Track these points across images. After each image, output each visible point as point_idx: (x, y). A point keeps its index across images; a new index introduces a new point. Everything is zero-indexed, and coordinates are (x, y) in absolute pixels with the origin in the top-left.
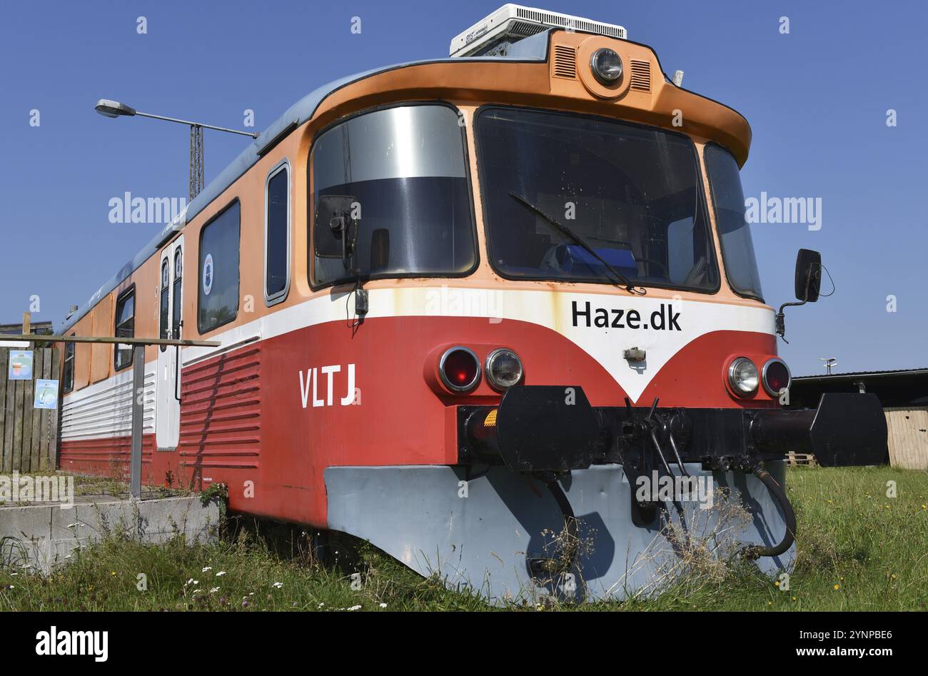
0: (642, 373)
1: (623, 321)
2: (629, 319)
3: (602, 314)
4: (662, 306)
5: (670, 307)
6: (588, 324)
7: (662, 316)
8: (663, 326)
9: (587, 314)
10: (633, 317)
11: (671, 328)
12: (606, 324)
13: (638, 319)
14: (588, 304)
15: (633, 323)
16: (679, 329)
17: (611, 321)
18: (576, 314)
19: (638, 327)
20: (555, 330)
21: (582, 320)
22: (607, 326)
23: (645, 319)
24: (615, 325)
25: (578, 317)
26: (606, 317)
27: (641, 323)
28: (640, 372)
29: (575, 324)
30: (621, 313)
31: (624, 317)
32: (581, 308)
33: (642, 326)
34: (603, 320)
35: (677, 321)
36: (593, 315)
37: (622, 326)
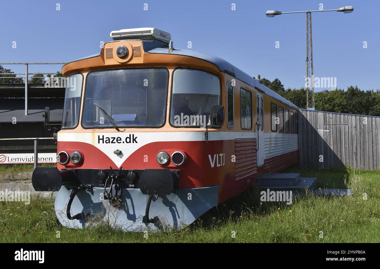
0: (122, 158)
1: (115, 141)
2: (117, 140)
3: (108, 139)
4: (130, 135)
5: (133, 135)
6: (103, 143)
7: (130, 138)
8: (130, 142)
9: (103, 139)
10: (119, 140)
11: (133, 142)
12: (109, 142)
13: (121, 140)
14: (103, 136)
15: (119, 141)
16: (136, 142)
17: (111, 141)
18: (99, 139)
19: (120, 143)
20: (93, 145)
21: (101, 141)
22: (109, 143)
23: (123, 140)
24: (112, 142)
25: (100, 140)
26: (109, 140)
27: (122, 141)
28: (121, 158)
29: (99, 143)
30: (114, 138)
31: (115, 140)
32: (101, 137)
33: (122, 142)
34: (108, 141)
35: (136, 140)
36: (105, 140)
37: (115, 143)
